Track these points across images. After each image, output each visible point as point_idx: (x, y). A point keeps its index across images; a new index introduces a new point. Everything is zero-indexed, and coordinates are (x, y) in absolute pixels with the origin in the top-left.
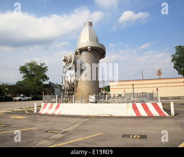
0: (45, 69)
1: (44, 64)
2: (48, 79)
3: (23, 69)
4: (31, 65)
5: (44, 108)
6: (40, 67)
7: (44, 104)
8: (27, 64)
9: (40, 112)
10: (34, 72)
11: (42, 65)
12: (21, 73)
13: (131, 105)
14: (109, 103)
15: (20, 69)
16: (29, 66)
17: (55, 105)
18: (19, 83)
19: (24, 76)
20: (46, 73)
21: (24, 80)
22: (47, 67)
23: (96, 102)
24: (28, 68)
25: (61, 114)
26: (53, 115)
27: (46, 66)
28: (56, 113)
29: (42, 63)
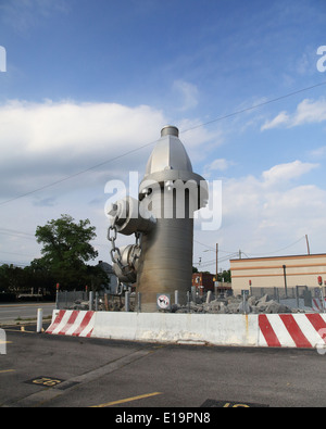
0: (88, 233)
1: (87, 222)
2: (94, 254)
3: (44, 233)
4: (60, 223)
5: (58, 320)
6: (78, 229)
7: (58, 311)
8: (53, 221)
9: (48, 330)
10: (67, 240)
11: (83, 223)
12: (39, 241)
13: (254, 318)
14: (205, 312)
15: (38, 233)
16: (56, 227)
17: (82, 314)
18: (37, 264)
19: (46, 249)
20: (90, 242)
21: (46, 256)
22: (94, 228)
23: (173, 310)
24: (55, 230)
25: (93, 335)
26: (75, 338)
27: (91, 225)
28: (84, 334)
29: (84, 221)
